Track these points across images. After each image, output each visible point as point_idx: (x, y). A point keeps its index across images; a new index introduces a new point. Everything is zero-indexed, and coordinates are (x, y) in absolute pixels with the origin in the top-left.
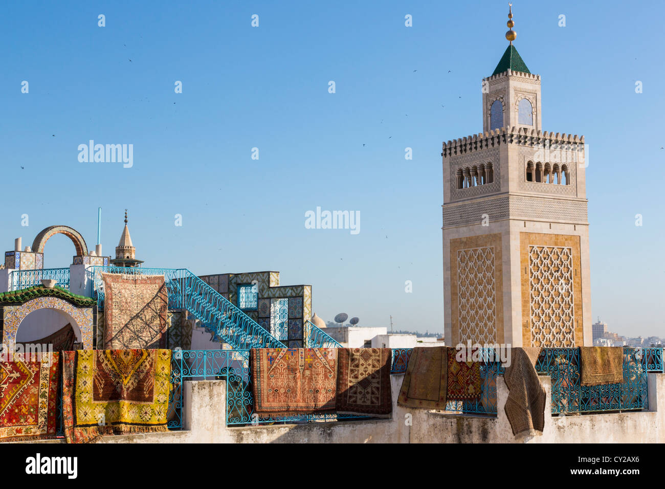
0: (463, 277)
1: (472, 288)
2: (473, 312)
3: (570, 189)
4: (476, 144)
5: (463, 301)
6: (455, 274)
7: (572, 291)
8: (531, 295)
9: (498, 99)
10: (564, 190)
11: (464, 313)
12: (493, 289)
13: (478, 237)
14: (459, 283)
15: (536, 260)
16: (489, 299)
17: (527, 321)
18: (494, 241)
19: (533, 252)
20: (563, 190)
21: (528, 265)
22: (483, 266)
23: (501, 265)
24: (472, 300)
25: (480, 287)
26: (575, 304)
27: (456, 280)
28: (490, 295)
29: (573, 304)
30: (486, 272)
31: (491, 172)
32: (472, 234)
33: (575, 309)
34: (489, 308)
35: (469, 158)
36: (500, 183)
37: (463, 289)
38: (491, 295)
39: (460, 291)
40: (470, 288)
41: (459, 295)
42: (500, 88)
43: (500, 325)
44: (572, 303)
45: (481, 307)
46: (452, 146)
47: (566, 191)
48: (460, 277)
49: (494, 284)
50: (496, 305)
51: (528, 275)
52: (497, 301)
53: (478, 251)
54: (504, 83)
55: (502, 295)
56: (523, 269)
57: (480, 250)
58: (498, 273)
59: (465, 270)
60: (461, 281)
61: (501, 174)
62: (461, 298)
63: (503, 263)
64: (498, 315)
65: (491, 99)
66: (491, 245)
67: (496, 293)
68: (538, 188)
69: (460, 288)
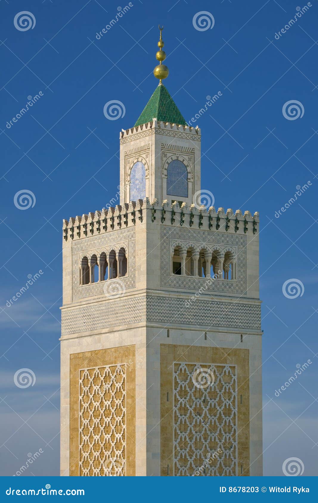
0: (86, 405)
1: (96, 421)
2: (96, 454)
3: (237, 285)
4: (106, 223)
5: (85, 438)
6: (76, 402)
7: (235, 425)
8: (176, 430)
9: (140, 160)
10: (228, 287)
11: (86, 455)
12: (123, 422)
13: (106, 350)
14: (81, 414)
15: (183, 382)
16: (118, 436)
17: (168, 466)
18: (126, 356)
19: (178, 372)
20: (225, 287)
21: (172, 389)
22: (111, 391)
23: (134, 389)
24: (97, 437)
25: (107, 420)
26: (239, 443)
27: (77, 411)
28: (119, 431)
29: (237, 443)
30: (115, 399)
31: (124, 261)
32: (99, 347)
33: (239, 449)
34: (118, 448)
35: (96, 241)
36: (134, 275)
37: (86, 422)
38: (121, 430)
39: (81, 426)
40: (95, 420)
41: (80, 430)
42: (143, 144)
43: (131, 471)
44: (235, 441)
45: (106, 448)
46: (74, 226)
47: (230, 287)
48: (81, 406)
49: (124, 414)
50: (127, 444)
51: (171, 403)
52: (128, 438)
53: (106, 370)
54: (147, 138)
55: (134, 430)
56: (164, 394)
57: (107, 369)
58: (130, 401)
59: (88, 396)
60: (82, 411)
61: (137, 265)
62: (83, 435)
63: (137, 387)
64: (128, 457)
65: (131, 160)
66: (122, 362)
67: (128, 428)
68: (190, 284)
69: (81, 421)
